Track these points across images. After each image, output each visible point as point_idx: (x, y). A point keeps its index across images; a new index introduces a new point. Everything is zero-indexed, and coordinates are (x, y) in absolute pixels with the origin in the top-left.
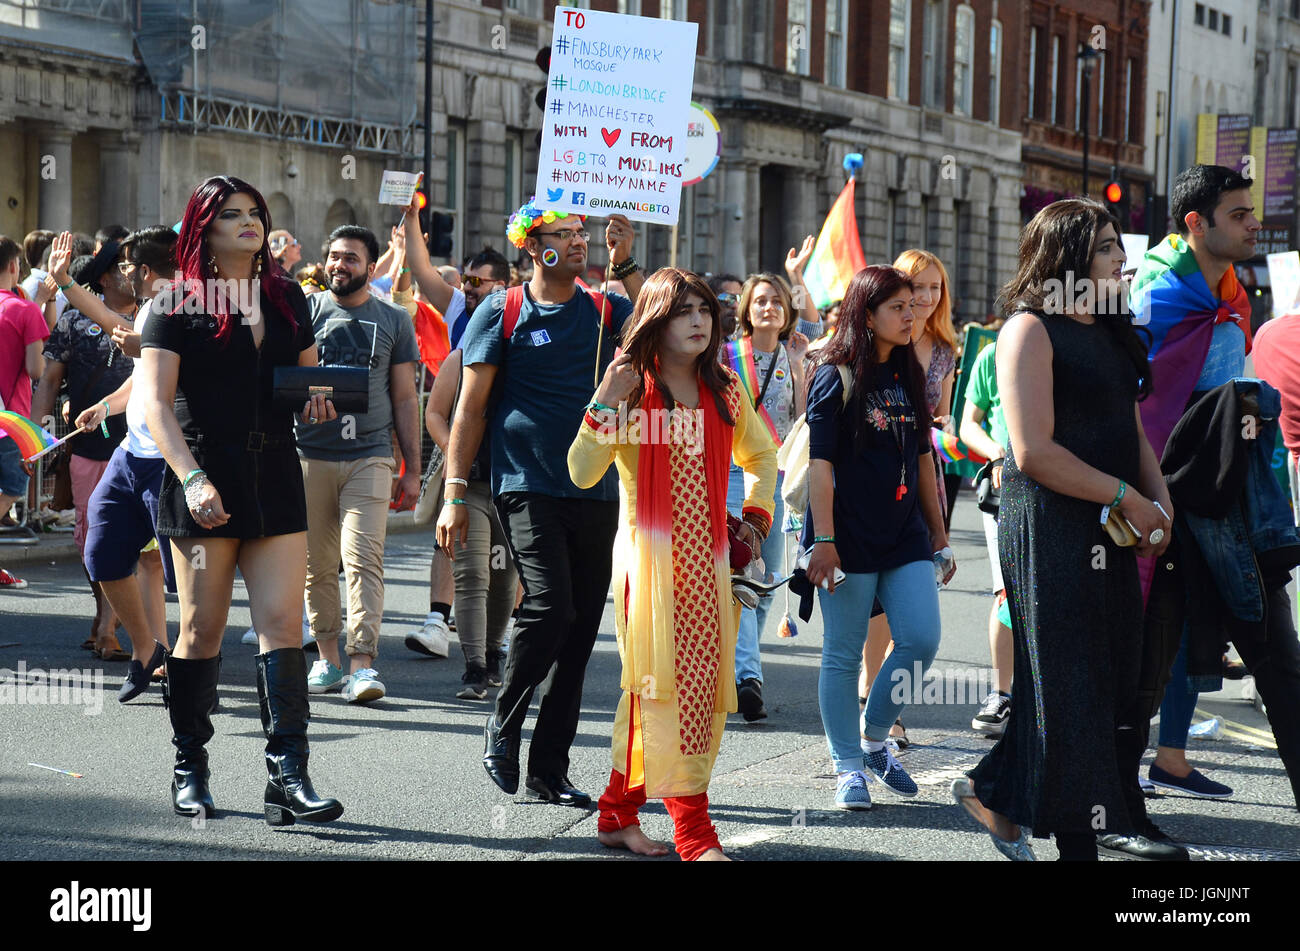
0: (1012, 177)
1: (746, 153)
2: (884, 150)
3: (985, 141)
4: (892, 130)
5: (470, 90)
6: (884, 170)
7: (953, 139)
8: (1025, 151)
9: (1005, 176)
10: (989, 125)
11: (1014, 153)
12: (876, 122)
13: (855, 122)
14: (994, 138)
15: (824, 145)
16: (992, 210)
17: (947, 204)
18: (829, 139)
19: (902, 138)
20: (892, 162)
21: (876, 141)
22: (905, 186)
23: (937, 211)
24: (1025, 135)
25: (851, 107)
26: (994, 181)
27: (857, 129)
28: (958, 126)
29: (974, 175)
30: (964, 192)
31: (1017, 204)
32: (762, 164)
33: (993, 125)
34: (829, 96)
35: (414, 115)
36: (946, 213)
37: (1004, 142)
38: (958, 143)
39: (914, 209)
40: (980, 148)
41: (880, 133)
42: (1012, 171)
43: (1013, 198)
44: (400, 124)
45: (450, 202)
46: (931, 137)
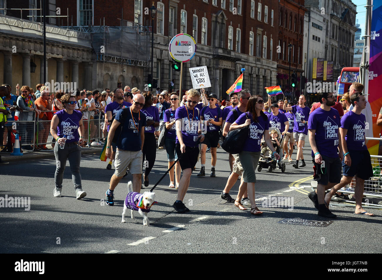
0: (275, 71)
1: (219, 66)
2: (248, 66)
3: (269, 64)
4: (250, 61)
5: (161, 53)
6: (248, 70)
7: (263, 63)
8: (277, 65)
9: (273, 71)
10: (270, 60)
11: (275, 66)
12: (247, 60)
13: (242, 60)
14: (271, 63)
15: (236, 64)
16: (271, 78)
17: (261, 77)
18: (237, 63)
19: (252, 63)
20: (250, 68)
21: (246, 64)
22: (253, 73)
23: (259, 78)
24: (278, 63)
25: (241, 57)
26: (271, 72)
27: (242, 61)
28: (264, 61)
29: (267, 71)
30: (265, 74)
31: (276, 77)
32: (223, 68)
34: (237, 54)
35: (150, 59)
36: (261, 78)
37: (273, 64)
38: (264, 64)
39: (254, 78)
40: (268, 65)
41: (247, 62)
42: (275, 70)
43: (275, 75)
44: (147, 61)
45: (157, 77)
46: (258, 63)
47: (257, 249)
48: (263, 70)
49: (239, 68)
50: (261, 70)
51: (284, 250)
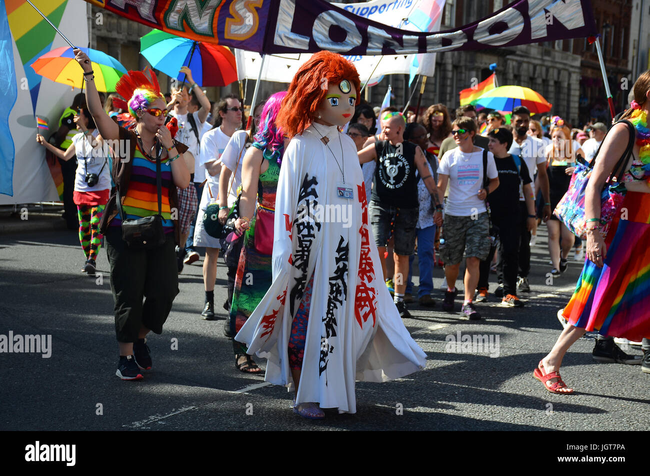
0: (577, 72)
1: (476, 65)
2: (529, 63)
3: (567, 59)
4: (532, 56)
6: (528, 70)
7: (554, 58)
8: (582, 63)
9: (574, 72)
10: (569, 53)
11: (578, 63)
12: (526, 52)
13: (518, 52)
14: (570, 58)
15: (506, 61)
16: (569, 85)
17: (552, 83)
18: (508, 59)
19: (535, 58)
20: (531, 67)
21: (525, 59)
22: (536, 76)
23: (548, 85)
24: (582, 57)
26: (570, 74)
27: (518, 55)
28: (557, 54)
29: (562, 72)
30: (558, 78)
31: (578, 83)
32: (482, 68)
33: (570, 53)
36: (551, 86)
37: (574, 59)
38: (557, 60)
39: (539, 85)
40: (565, 62)
41: (527, 57)
42: (577, 70)
43: (577, 80)
46: (546, 58)
47: (531, 383)
48: (556, 72)
49: (511, 66)
50: (551, 70)
51: (580, 385)
